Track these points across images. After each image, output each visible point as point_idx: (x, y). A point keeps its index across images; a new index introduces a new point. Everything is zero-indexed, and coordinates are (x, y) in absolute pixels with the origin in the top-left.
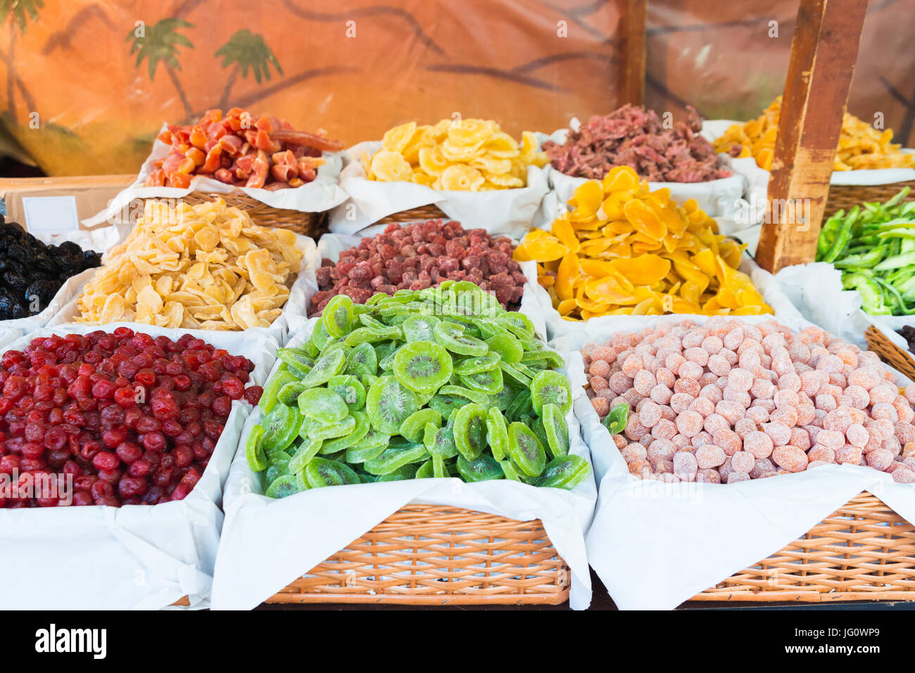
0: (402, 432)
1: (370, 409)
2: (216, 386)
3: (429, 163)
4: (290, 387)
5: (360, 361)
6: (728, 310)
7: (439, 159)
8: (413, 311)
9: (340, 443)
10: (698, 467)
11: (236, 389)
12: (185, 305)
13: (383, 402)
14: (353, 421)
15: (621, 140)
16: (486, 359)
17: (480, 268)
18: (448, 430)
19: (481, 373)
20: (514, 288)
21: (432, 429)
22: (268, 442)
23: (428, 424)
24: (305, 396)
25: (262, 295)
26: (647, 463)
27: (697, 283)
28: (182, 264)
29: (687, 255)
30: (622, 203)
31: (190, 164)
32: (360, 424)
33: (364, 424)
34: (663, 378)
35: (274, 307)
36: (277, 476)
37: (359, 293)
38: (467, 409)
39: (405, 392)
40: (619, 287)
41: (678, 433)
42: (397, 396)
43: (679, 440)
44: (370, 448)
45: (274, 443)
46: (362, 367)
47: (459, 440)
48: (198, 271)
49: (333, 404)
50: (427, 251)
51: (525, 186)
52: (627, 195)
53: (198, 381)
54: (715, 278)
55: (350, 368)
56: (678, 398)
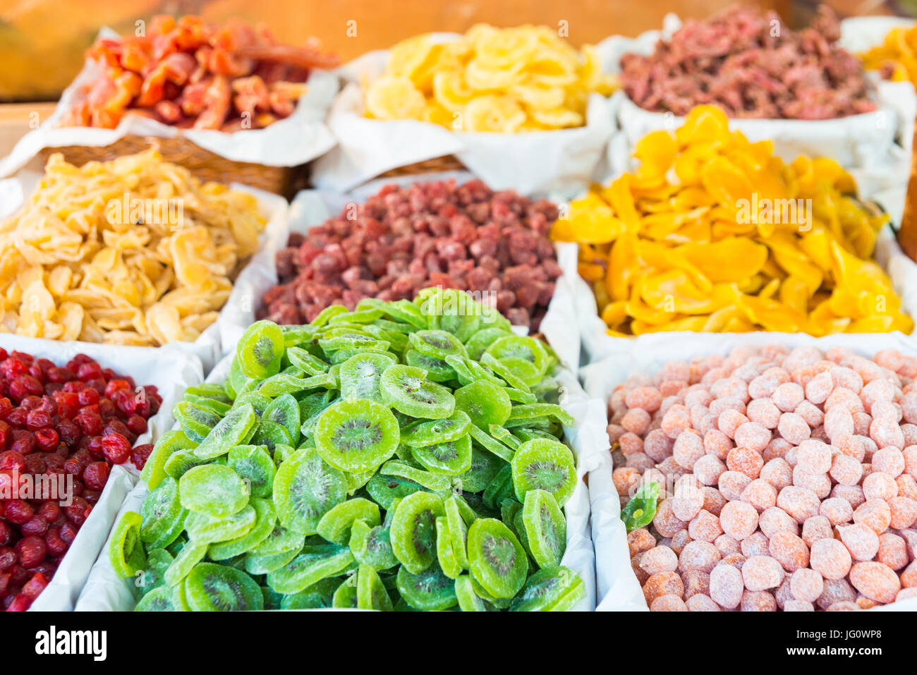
0: (320, 530)
1: (278, 498)
2: (94, 443)
3: (449, 93)
4: (181, 457)
5: (278, 421)
6: (845, 322)
7: (464, 86)
8: (361, 344)
9: (231, 547)
10: (745, 588)
11: (118, 450)
12: (86, 308)
13: (297, 487)
14: (251, 515)
15: (722, 58)
16: (450, 422)
17: (495, 256)
18: (385, 530)
19: (441, 444)
20: (541, 285)
21: (361, 531)
22: (147, 533)
23: (357, 521)
24: (189, 478)
25: (191, 294)
26: (677, 576)
27: (804, 281)
28: (84, 251)
29: (793, 238)
30: (701, 162)
31: (122, 95)
32: (262, 520)
33: (267, 519)
34: (713, 445)
35: (209, 310)
36: (152, 586)
37: (323, 292)
38: (411, 502)
39: (329, 472)
40: (691, 288)
41: (723, 533)
42: (318, 479)
43: (723, 543)
44: (274, 554)
45: (154, 536)
46: (278, 431)
47: (398, 547)
48: (106, 261)
49: (228, 489)
50: (427, 230)
51: (584, 124)
52: (707, 151)
53: (71, 435)
54: (830, 272)
55: (262, 431)
56: (729, 478)
